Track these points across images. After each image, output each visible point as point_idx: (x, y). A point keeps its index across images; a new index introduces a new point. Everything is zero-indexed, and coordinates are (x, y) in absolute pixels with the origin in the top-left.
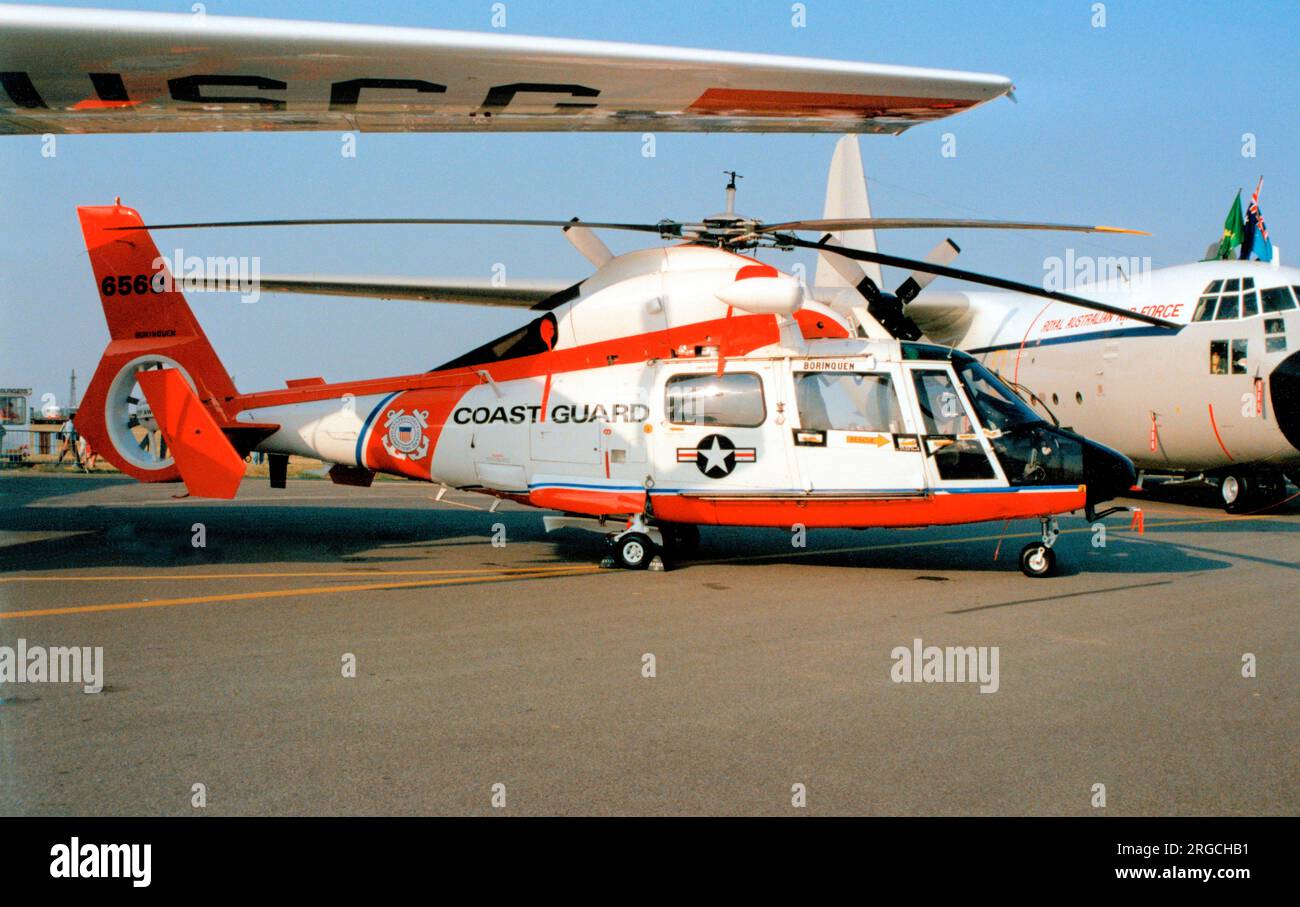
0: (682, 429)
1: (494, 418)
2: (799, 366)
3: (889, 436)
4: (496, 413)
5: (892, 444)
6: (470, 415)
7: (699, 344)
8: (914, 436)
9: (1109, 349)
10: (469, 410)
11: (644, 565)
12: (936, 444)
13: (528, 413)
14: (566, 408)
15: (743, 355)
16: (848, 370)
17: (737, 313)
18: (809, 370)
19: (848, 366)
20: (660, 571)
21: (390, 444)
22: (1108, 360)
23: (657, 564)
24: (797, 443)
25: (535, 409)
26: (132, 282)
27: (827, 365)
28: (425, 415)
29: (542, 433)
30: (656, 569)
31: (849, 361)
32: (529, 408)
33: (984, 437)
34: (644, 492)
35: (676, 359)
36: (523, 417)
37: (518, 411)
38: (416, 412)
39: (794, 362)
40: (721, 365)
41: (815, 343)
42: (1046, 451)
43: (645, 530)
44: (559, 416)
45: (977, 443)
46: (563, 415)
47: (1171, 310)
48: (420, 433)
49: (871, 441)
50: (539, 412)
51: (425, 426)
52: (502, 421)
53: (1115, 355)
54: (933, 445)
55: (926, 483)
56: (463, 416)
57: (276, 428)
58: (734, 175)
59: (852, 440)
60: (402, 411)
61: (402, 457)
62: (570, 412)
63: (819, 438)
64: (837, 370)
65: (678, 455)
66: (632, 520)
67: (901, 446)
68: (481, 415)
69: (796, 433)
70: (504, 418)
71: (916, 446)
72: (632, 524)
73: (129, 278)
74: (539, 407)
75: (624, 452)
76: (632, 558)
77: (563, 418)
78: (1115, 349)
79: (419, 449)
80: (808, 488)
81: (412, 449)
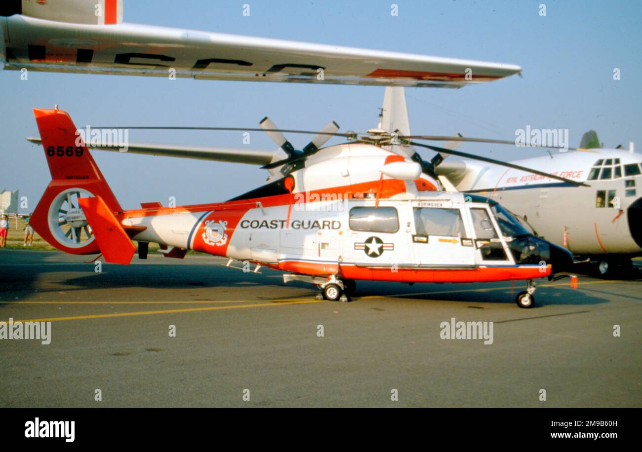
0: (357, 234)
1: (262, 225)
2: (416, 204)
3: (458, 239)
4: (263, 223)
5: (460, 243)
6: (249, 224)
7: (366, 192)
8: (471, 239)
9: (543, 193)
10: (248, 222)
11: (337, 299)
12: (481, 243)
13: (279, 224)
14: (299, 222)
15: (388, 198)
16: (440, 207)
17: (385, 178)
18: (420, 206)
19: (439, 205)
20: (345, 302)
21: (206, 238)
22: (542, 199)
23: (344, 299)
24: (414, 241)
25: (283, 222)
26: (64, 150)
27: (429, 204)
28: (225, 223)
29: (286, 234)
30: (343, 301)
31: (439, 202)
32: (280, 221)
33: (504, 241)
34: (337, 264)
35: (354, 199)
36: (277, 226)
37: (274, 222)
38: (220, 222)
39: (413, 202)
40: (377, 203)
41: (422, 193)
42: (532, 248)
43: (337, 282)
44: (295, 226)
45: (500, 243)
46: (297, 225)
47: (576, 174)
48: (223, 232)
49: (450, 241)
50: (285, 223)
51: (226, 229)
52: (266, 227)
53: (546, 196)
54: (480, 244)
55: (475, 261)
56: (245, 224)
57: (145, 229)
58: (382, 110)
59: (441, 240)
60: (213, 221)
61: (213, 244)
62: (301, 224)
63: (425, 239)
64: (434, 207)
65: (355, 246)
66: (330, 277)
67: (464, 244)
68: (255, 224)
69: (413, 236)
70: (267, 226)
71: (471, 244)
72: (330, 279)
73: (63, 148)
74: (285, 221)
75: (328, 244)
76: (331, 295)
77: (298, 227)
78: (546, 193)
79: (222, 240)
80: (418, 263)
81: (219, 240)
